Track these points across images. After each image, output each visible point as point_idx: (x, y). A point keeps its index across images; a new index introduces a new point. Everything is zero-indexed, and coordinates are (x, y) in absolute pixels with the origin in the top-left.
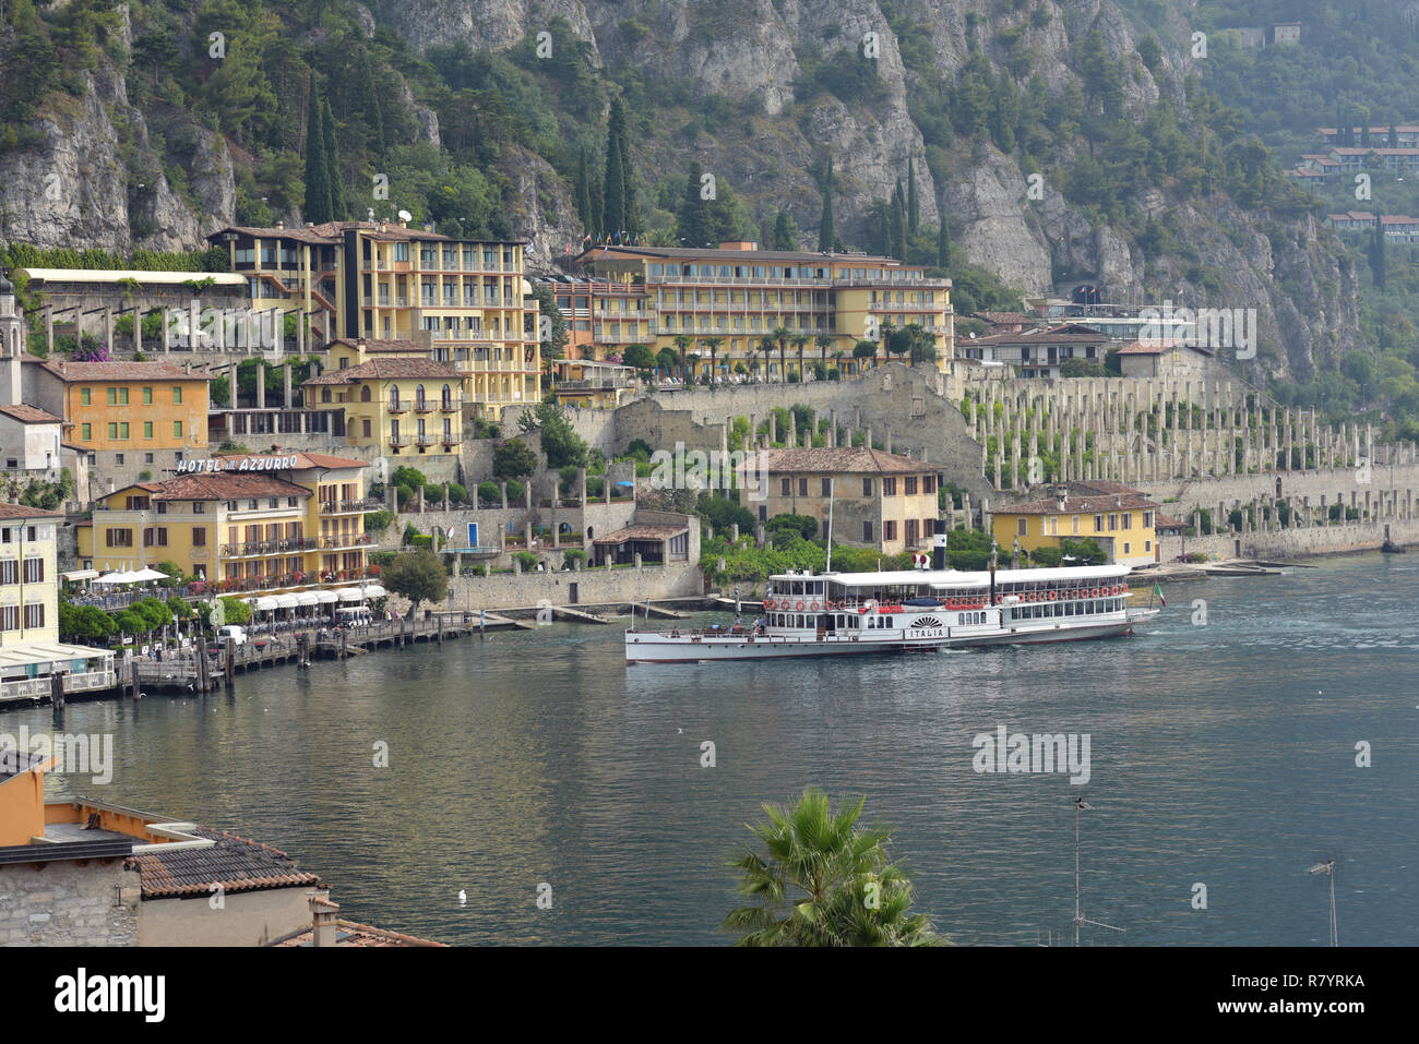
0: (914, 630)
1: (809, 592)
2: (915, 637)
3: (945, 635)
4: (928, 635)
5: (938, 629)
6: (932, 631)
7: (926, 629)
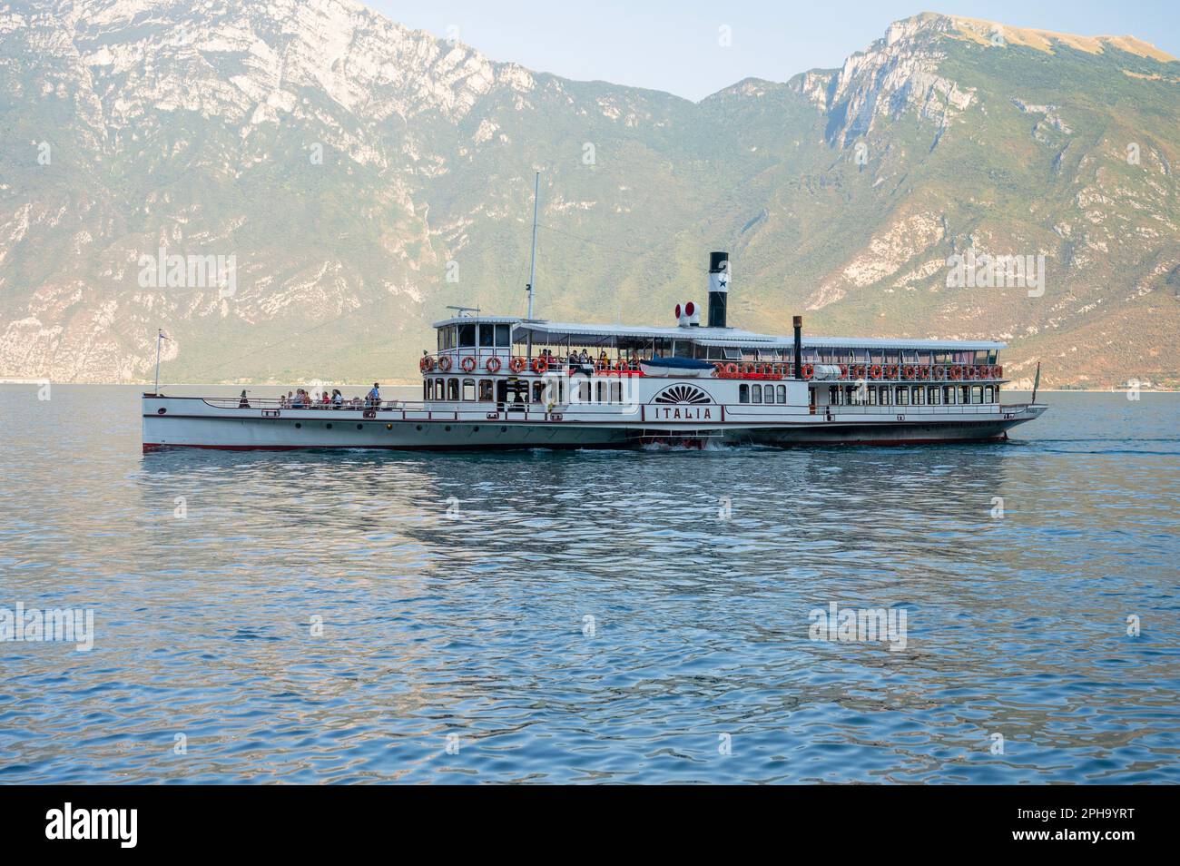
0: (661, 407)
1: (487, 341)
2: (662, 418)
3: (715, 417)
4: (688, 415)
5: (703, 408)
6: (693, 409)
7: (683, 406)
